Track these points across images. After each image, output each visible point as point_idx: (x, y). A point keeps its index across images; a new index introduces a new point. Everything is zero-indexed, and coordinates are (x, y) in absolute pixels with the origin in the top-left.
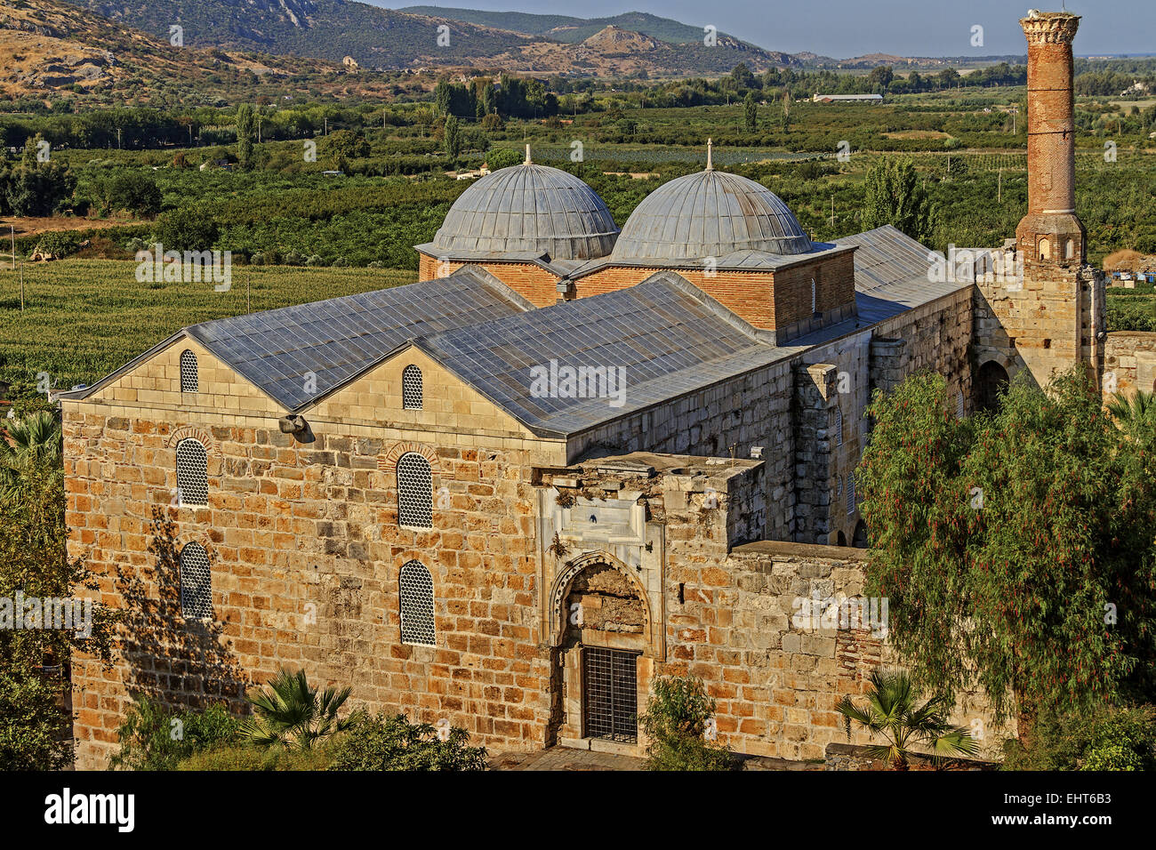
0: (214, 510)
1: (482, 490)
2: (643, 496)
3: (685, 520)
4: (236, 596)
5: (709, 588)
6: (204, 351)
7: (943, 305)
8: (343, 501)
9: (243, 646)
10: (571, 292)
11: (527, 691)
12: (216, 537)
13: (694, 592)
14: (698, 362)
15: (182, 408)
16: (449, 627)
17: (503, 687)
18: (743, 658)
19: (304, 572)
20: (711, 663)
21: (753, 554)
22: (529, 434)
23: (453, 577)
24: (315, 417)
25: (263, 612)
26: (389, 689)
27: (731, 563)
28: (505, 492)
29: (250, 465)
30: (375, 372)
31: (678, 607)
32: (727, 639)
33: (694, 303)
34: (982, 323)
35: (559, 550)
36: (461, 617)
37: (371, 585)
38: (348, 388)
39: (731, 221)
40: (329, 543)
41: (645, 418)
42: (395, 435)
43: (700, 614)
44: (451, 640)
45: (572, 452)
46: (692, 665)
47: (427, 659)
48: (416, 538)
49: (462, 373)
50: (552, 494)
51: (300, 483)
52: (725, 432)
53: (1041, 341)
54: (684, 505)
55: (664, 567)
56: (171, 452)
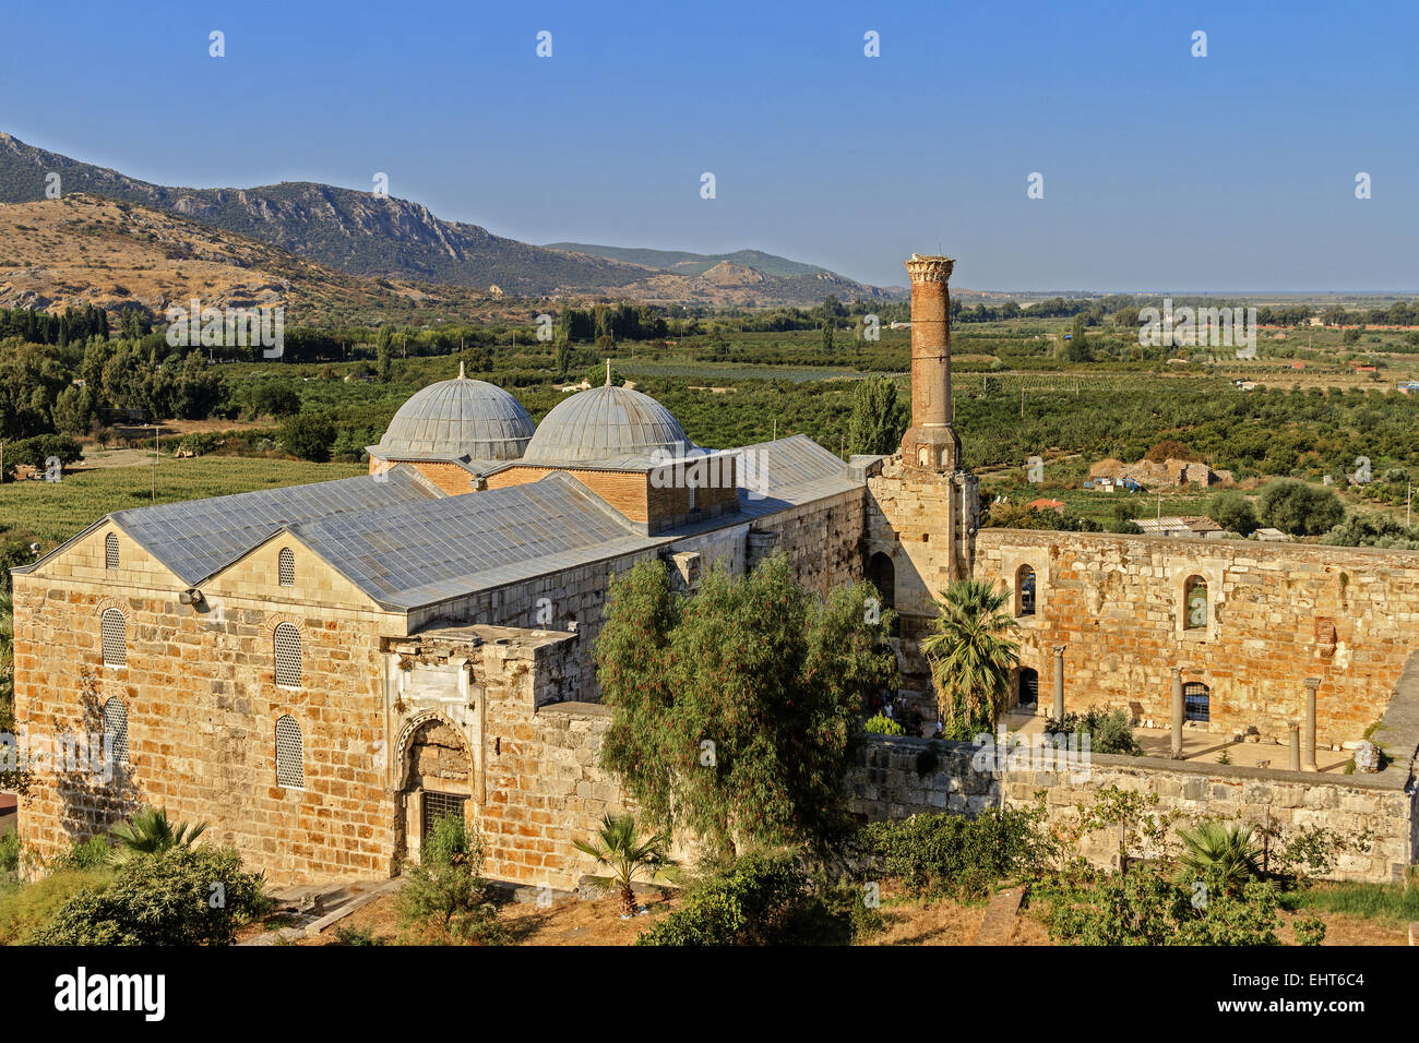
0: (131, 669)
1: (340, 656)
2: (468, 662)
3: (501, 683)
4: (147, 744)
5: (520, 742)
6: (124, 533)
7: (832, 504)
8: (232, 663)
9: (155, 787)
10: (483, 486)
11: (375, 828)
12: (133, 693)
13: (508, 744)
14: (567, 548)
15: (106, 582)
16: (315, 773)
17: (357, 825)
18: (546, 802)
19: (203, 725)
20: (521, 806)
21: (555, 713)
22: (378, 608)
23: (317, 730)
24: (209, 590)
25: (169, 758)
26: (267, 825)
27: (537, 721)
28: (358, 657)
29: (159, 632)
30: (257, 553)
31: (496, 758)
32: (533, 785)
33: (581, 499)
34: (872, 518)
35: (401, 708)
36: (324, 764)
37: (253, 736)
38: (236, 567)
39: (618, 429)
40: (220, 699)
41: (495, 596)
42: (272, 607)
43: (512, 764)
44: (316, 783)
45: (413, 624)
46: (506, 808)
47: (297, 799)
48: (289, 696)
49: (325, 555)
50: (395, 659)
51: (198, 647)
52: (585, 610)
53: (920, 535)
54: (500, 671)
55: (484, 723)
56: (97, 619)
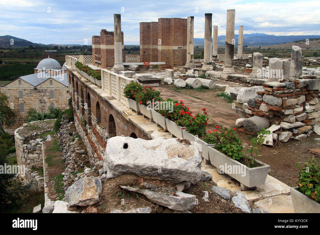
0: (24, 99)
1: (61, 94)
4: (28, 109)
6: (22, 80)
8: (42, 97)
12: (25, 102)
15: (19, 87)
22: (66, 87)
23: (57, 104)
24: (38, 87)
29: (29, 93)
30: (46, 81)
37: (47, 106)
38: (43, 83)
40: (41, 102)
42: (49, 88)
48: (52, 100)
51: (36, 95)
56: (18, 93)
